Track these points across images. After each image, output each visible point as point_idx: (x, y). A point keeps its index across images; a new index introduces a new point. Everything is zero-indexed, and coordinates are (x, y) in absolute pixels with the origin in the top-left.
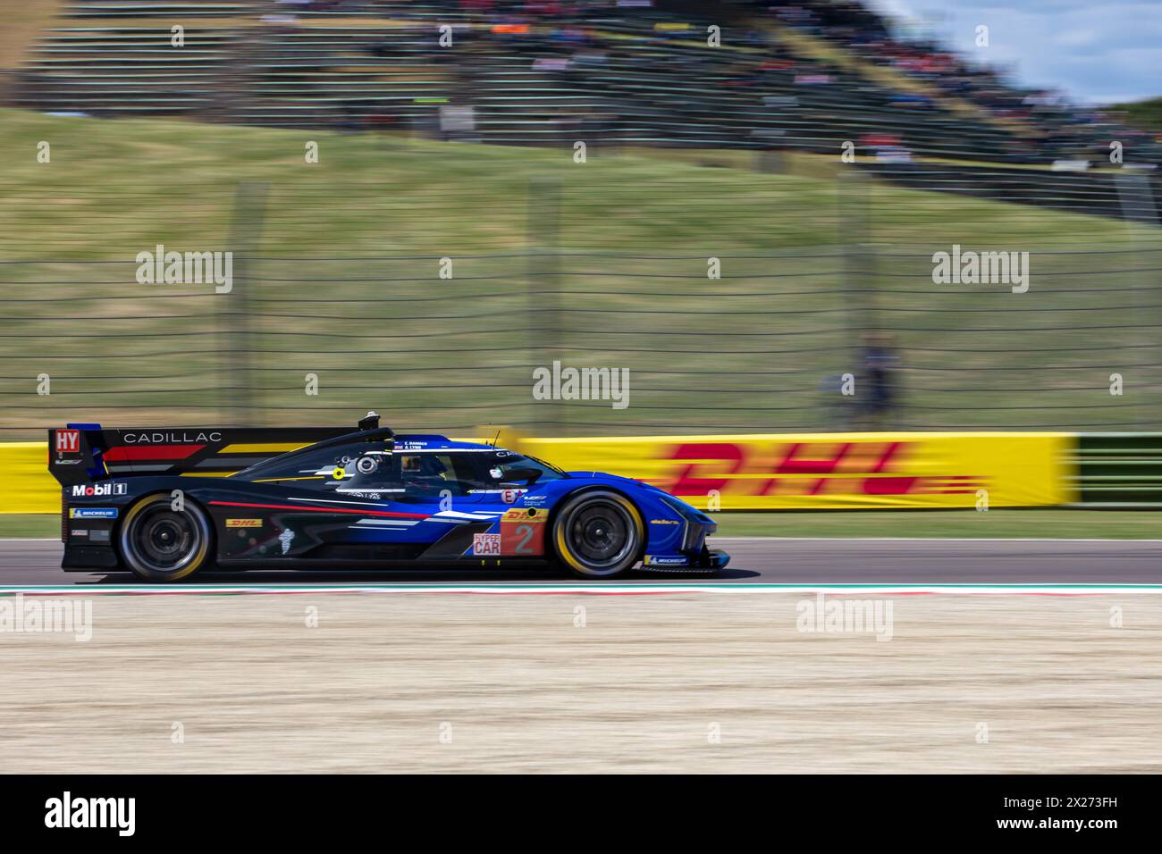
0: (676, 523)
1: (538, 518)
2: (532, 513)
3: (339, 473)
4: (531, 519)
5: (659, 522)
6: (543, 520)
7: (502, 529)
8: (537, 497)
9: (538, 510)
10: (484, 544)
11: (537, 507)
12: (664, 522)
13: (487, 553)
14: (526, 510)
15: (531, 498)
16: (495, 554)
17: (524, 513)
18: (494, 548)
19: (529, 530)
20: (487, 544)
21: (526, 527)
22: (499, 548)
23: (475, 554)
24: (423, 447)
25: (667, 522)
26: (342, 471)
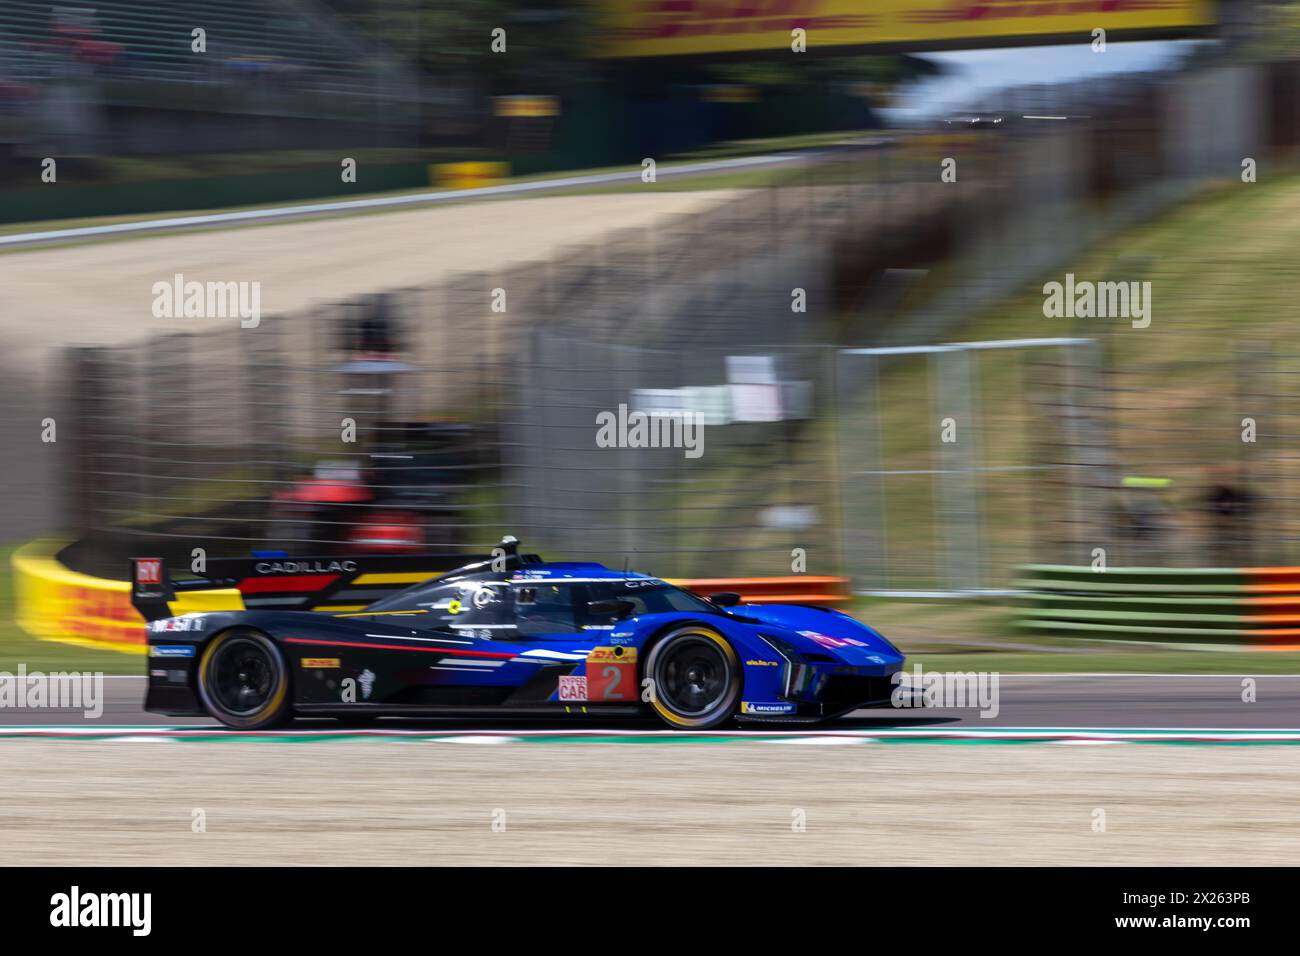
0: (775, 664)
1: (625, 658)
2: (619, 652)
3: (455, 607)
4: (619, 659)
5: (755, 663)
6: (633, 661)
7: (588, 670)
8: (624, 634)
9: (624, 649)
10: (570, 688)
11: (624, 645)
12: (761, 663)
13: (573, 699)
14: (612, 649)
15: (618, 635)
16: (583, 699)
17: (611, 653)
18: (580, 692)
19: (617, 672)
20: (573, 688)
21: (613, 669)
22: (586, 693)
23: (562, 699)
24: (545, 577)
25: (764, 664)
26: (458, 603)
